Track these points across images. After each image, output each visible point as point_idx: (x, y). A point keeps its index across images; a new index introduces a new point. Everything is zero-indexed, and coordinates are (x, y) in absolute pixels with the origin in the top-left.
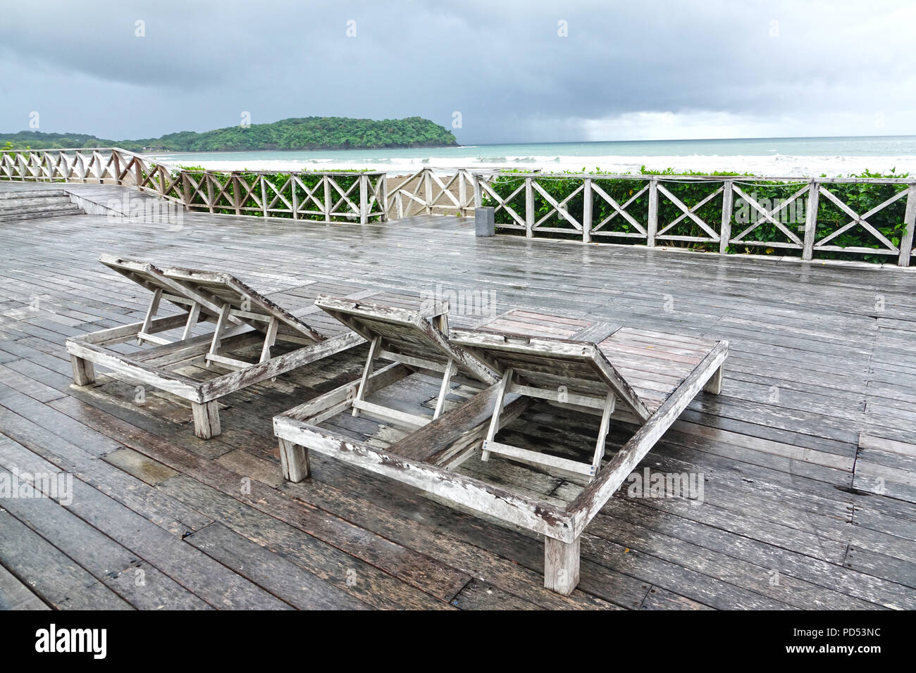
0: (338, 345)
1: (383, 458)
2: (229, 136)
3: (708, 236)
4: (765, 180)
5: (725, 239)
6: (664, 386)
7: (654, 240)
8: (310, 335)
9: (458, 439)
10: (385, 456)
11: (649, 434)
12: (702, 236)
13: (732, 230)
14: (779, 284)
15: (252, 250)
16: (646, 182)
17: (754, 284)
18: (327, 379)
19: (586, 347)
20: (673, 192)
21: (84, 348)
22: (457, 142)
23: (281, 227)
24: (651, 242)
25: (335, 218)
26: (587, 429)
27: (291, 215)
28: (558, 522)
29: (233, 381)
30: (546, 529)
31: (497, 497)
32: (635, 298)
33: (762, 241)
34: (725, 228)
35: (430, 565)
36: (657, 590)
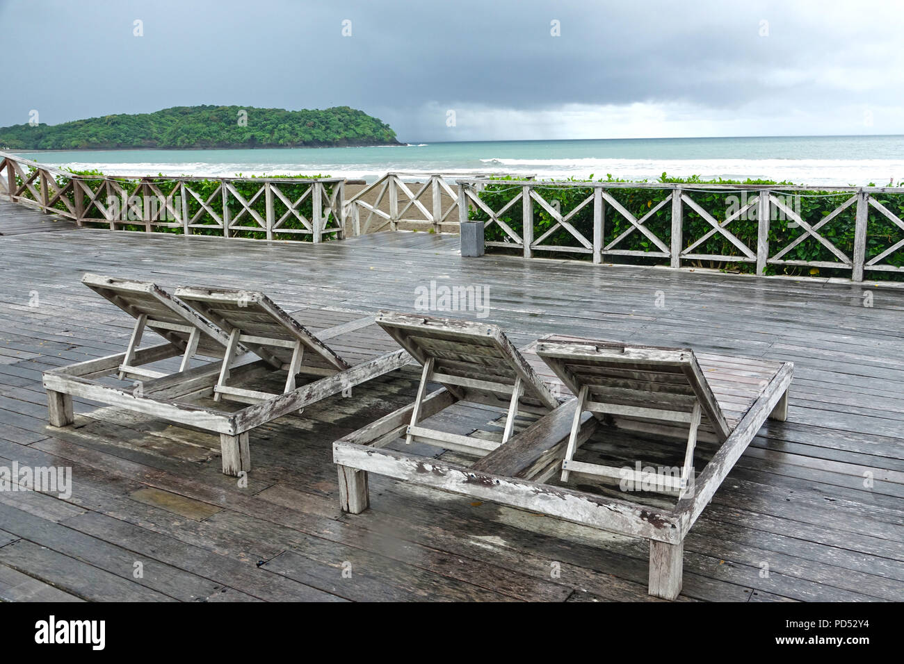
0: (363, 374)
1: (468, 477)
2: (92, 130)
3: (742, 254)
4: (806, 189)
5: (762, 257)
6: (737, 405)
7: (678, 261)
8: (335, 363)
9: (539, 458)
10: (470, 474)
11: (733, 449)
12: (736, 255)
13: (769, 247)
14: (831, 308)
15: (188, 274)
16: (668, 192)
17: (801, 308)
18: (346, 414)
19: (684, 353)
20: (699, 203)
21: (70, 382)
22: (398, 138)
23: (213, 247)
24: (675, 261)
25: (277, 235)
26: (652, 456)
27: (221, 232)
28: (665, 524)
29: (264, 411)
30: (652, 533)
31: (599, 505)
32: (670, 324)
33: (805, 259)
34: (762, 245)
35: (527, 581)
36: (759, 593)
